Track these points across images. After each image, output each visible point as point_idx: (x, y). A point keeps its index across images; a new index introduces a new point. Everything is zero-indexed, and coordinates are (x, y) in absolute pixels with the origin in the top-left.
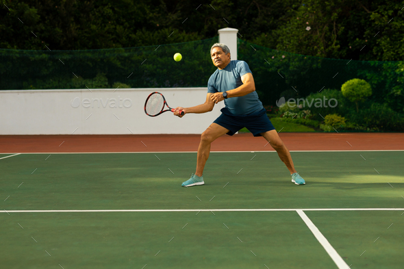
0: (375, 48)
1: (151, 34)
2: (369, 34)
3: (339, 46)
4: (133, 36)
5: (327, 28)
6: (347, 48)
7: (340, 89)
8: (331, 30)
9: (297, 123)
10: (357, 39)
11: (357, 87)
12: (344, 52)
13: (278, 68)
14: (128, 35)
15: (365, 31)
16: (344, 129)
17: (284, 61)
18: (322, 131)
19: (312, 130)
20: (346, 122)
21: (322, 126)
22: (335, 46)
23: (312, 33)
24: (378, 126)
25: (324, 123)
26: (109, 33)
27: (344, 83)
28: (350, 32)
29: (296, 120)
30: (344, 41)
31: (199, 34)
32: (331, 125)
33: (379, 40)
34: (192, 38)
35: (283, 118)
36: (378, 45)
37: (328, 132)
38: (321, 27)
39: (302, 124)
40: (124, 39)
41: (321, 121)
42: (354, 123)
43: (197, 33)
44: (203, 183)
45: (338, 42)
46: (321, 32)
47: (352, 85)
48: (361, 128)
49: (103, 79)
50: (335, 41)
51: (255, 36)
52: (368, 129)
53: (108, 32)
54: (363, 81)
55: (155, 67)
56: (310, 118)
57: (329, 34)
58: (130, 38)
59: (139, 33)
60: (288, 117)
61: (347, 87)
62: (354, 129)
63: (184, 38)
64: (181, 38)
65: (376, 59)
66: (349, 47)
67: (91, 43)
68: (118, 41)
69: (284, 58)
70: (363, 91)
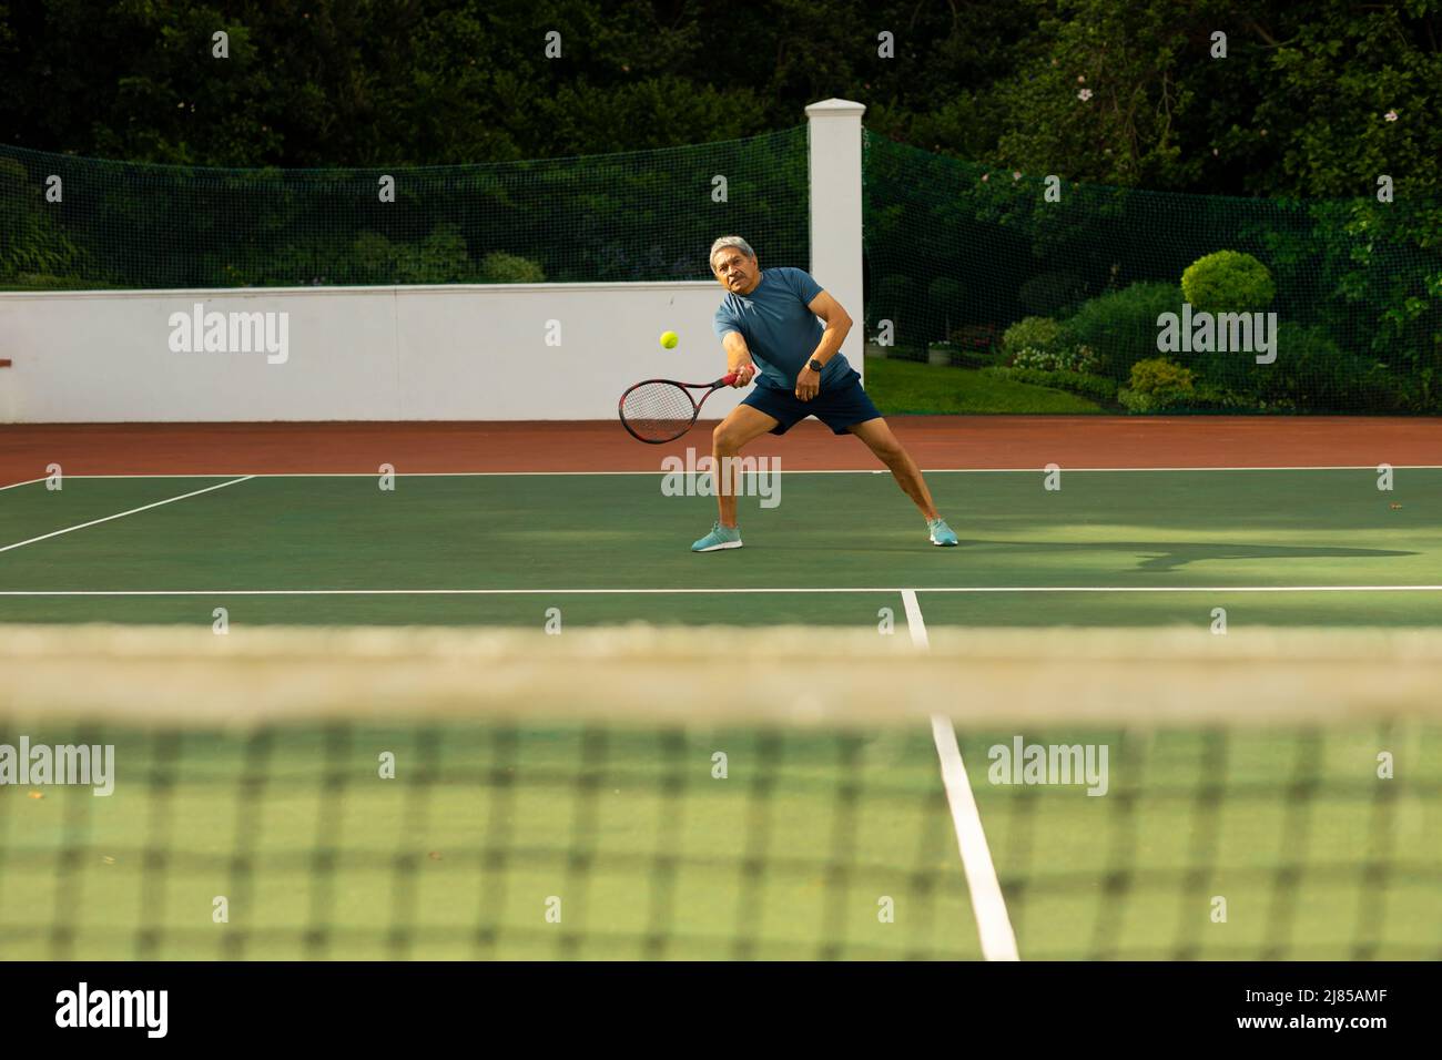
0: (1290, 154)
1: (605, 98)
2: (1268, 114)
3: (1177, 150)
4: (547, 104)
5: (1144, 93)
6: (1207, 155)
7: (1180, 282)
8: (1154, 98)
9: (1054, 384)
10: (1235, 128)
11: (1227, 276)
12: (1195, 167)
13: (1004, 209)
14: (529, 101)
15: (1261, 100)
16: (1186, 403)
17: (1022, 190)
18: (1122, 410)
19: (1094, 407)
20: (1193, 383)
21: (1124, 396)
22: (1166, 152)
23: (1097, 109)
24: (1292, 395)
25: (1129, 386)
26: (470, 96)
27: (1189, 263)
28: (1215, 105)
29: (1051, 374)
30: (1193, 133)
31: (757, 94)
32: (1149, 391)
33: (1298, 133)
34: (737, 109)
35: (1015, 370)
36: (1297, 146)
37: (1139, 414)
38: (1124, 90)
39: (1067, 387)
40: (519, 116)
41: (1123, 378)
42: (1219, 388)
43: (751, 92)
44: (739, 544)
45: (1177, 136)
46: (1124, 105)
47: (1214, 270)
48: (1240, 400)
49: (452, 242)
50: (1166, 134)
51: (942, 101)
52: (1263, 404)
53: (470, 94)
54: (1247, 258)
55: (617, 202)
56: (1093, 370)
57: (1147, 111)
58: (537, 109)
59: (566, 93)
60: (1027, 364)
61: (1198, 276)
62: (1219, 404)
63: (709, 109)
64: (701, 109)
65: (1293, 187)
66: (1211, 149)
67: (414, 130)
68: (499, 122)
69: (1020, 182)
70: (1247, 289)
